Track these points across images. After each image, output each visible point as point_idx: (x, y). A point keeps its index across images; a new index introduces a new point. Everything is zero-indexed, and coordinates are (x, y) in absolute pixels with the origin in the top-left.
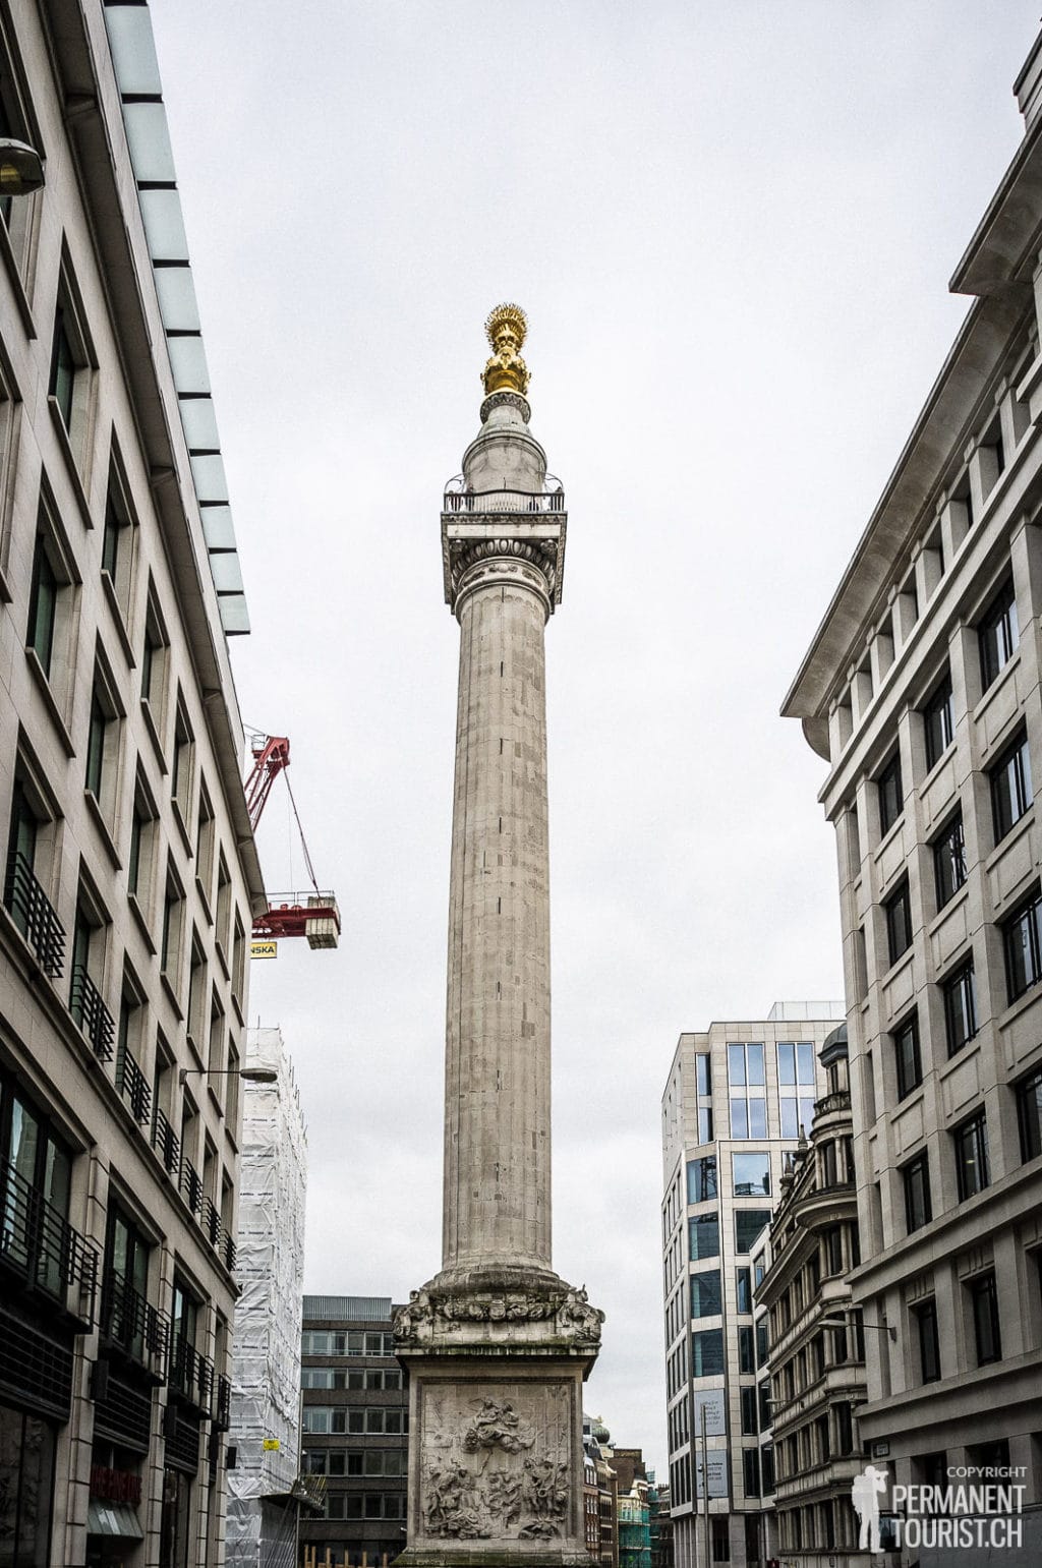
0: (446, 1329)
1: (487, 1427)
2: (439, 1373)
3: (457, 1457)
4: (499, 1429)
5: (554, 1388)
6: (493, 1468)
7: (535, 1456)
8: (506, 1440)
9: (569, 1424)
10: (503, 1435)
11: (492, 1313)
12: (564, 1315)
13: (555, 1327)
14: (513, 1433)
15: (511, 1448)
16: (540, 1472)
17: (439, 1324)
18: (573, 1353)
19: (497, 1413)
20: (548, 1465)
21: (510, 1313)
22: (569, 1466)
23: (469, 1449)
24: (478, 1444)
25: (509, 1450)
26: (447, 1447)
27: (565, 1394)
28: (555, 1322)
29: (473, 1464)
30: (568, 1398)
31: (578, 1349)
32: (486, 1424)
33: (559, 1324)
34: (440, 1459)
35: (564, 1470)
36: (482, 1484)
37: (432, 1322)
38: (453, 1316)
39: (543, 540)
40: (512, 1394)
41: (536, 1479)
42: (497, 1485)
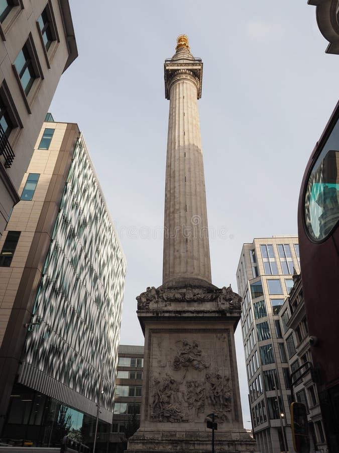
0: (164, 306)
1: (186, 356)
2: (160, 327)
3: (169, 370)
4: (191, 356)
5: (219, 335)
6: (189, 378)
7: (212, 370)
8: (195, 363)
9: (228, 355)
10: (194, 360)
11: (186, 297)
12: (222, 298)
13: (218, 305)
14: (199, 358)
15: (198, 367)
16: (214, 380)
17: (160, 303)
18: (228, 315)
19: (190, 348)
20: (218, 377)
21: (195, 297)
22: (230, 378)
23: (176, 368)
24: (180, 365)
25: (197, 369)
26: (164, 367)
27: (225, 338)
28: (218, 302)
29: (177, 376)
30: (226, 340)
31: (231, 313)
32: (184, 354)
33: (219, 303)
34: (160, 373)
35: (228, 380)
36: (183, 388)
37: (157, 302)
38: (167, 299)
39: (196, 70)
40: (198, 338)
41: (213, 385)
42: (191, 389)
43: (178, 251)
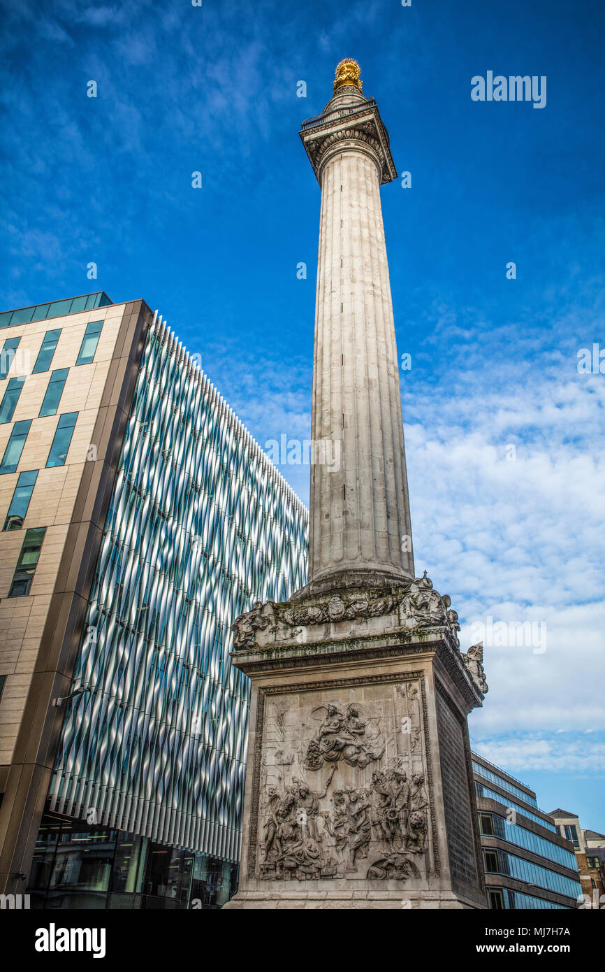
0: (288, 635)
1: (331, 738)
2: (280, 681)
3: (298, 772)
4: (342, 738)
5: (403, 686)
6: (339, 784)
7: (386, 767)
8: (350, 751)
9: (422, 728)
10: (346, 745)
11: (331, 611)
12: (408, 605)
13: (400, 620)
14: (359, 742)
15: (357, 760)
17: (281, 632)
18: (415, 640)
20: (399, 778)
21: (350, 611)
22: (426, 778)
23: (311, 764)
24: (321, 758)
25: (355, 763)
26: (289, 764)
27: (415, 692)
28: (399, 614)
29: (316, 782)
30: (419, 695)
31: (421, 635)
32: (328, 733)
33: (403, 616)
34: (280, 779)
36: (327, 807)
37: (274, 630)
38: (294, 621)
39: (364, 123)
40: (358, 697)
41: (385, 796)
42: (343, 807)
43: (327, 516)
